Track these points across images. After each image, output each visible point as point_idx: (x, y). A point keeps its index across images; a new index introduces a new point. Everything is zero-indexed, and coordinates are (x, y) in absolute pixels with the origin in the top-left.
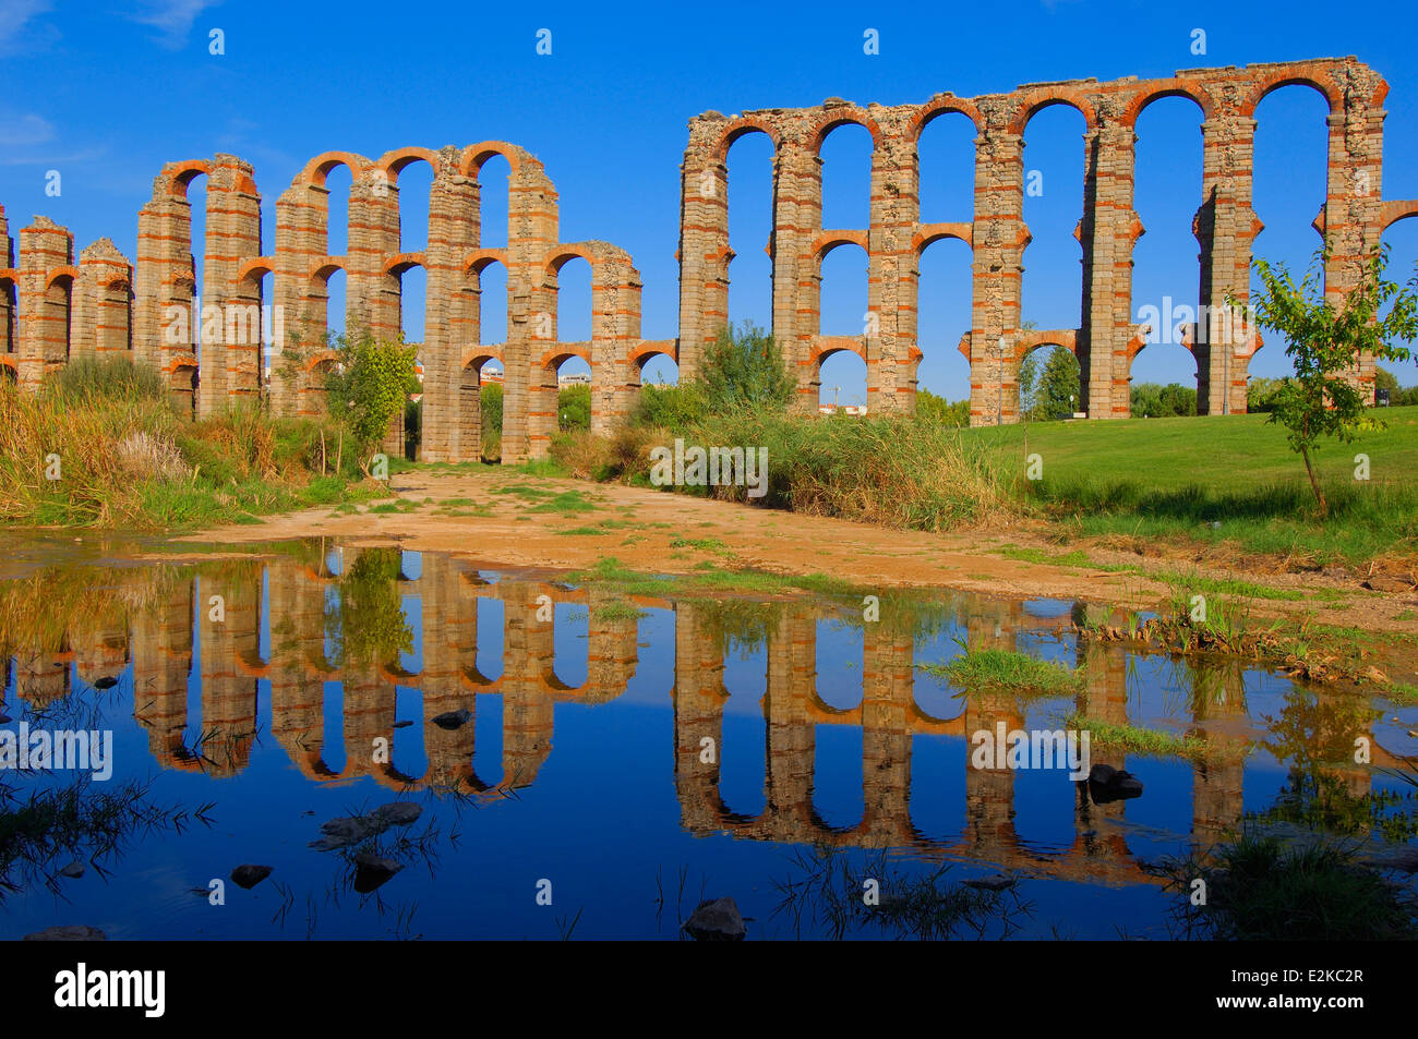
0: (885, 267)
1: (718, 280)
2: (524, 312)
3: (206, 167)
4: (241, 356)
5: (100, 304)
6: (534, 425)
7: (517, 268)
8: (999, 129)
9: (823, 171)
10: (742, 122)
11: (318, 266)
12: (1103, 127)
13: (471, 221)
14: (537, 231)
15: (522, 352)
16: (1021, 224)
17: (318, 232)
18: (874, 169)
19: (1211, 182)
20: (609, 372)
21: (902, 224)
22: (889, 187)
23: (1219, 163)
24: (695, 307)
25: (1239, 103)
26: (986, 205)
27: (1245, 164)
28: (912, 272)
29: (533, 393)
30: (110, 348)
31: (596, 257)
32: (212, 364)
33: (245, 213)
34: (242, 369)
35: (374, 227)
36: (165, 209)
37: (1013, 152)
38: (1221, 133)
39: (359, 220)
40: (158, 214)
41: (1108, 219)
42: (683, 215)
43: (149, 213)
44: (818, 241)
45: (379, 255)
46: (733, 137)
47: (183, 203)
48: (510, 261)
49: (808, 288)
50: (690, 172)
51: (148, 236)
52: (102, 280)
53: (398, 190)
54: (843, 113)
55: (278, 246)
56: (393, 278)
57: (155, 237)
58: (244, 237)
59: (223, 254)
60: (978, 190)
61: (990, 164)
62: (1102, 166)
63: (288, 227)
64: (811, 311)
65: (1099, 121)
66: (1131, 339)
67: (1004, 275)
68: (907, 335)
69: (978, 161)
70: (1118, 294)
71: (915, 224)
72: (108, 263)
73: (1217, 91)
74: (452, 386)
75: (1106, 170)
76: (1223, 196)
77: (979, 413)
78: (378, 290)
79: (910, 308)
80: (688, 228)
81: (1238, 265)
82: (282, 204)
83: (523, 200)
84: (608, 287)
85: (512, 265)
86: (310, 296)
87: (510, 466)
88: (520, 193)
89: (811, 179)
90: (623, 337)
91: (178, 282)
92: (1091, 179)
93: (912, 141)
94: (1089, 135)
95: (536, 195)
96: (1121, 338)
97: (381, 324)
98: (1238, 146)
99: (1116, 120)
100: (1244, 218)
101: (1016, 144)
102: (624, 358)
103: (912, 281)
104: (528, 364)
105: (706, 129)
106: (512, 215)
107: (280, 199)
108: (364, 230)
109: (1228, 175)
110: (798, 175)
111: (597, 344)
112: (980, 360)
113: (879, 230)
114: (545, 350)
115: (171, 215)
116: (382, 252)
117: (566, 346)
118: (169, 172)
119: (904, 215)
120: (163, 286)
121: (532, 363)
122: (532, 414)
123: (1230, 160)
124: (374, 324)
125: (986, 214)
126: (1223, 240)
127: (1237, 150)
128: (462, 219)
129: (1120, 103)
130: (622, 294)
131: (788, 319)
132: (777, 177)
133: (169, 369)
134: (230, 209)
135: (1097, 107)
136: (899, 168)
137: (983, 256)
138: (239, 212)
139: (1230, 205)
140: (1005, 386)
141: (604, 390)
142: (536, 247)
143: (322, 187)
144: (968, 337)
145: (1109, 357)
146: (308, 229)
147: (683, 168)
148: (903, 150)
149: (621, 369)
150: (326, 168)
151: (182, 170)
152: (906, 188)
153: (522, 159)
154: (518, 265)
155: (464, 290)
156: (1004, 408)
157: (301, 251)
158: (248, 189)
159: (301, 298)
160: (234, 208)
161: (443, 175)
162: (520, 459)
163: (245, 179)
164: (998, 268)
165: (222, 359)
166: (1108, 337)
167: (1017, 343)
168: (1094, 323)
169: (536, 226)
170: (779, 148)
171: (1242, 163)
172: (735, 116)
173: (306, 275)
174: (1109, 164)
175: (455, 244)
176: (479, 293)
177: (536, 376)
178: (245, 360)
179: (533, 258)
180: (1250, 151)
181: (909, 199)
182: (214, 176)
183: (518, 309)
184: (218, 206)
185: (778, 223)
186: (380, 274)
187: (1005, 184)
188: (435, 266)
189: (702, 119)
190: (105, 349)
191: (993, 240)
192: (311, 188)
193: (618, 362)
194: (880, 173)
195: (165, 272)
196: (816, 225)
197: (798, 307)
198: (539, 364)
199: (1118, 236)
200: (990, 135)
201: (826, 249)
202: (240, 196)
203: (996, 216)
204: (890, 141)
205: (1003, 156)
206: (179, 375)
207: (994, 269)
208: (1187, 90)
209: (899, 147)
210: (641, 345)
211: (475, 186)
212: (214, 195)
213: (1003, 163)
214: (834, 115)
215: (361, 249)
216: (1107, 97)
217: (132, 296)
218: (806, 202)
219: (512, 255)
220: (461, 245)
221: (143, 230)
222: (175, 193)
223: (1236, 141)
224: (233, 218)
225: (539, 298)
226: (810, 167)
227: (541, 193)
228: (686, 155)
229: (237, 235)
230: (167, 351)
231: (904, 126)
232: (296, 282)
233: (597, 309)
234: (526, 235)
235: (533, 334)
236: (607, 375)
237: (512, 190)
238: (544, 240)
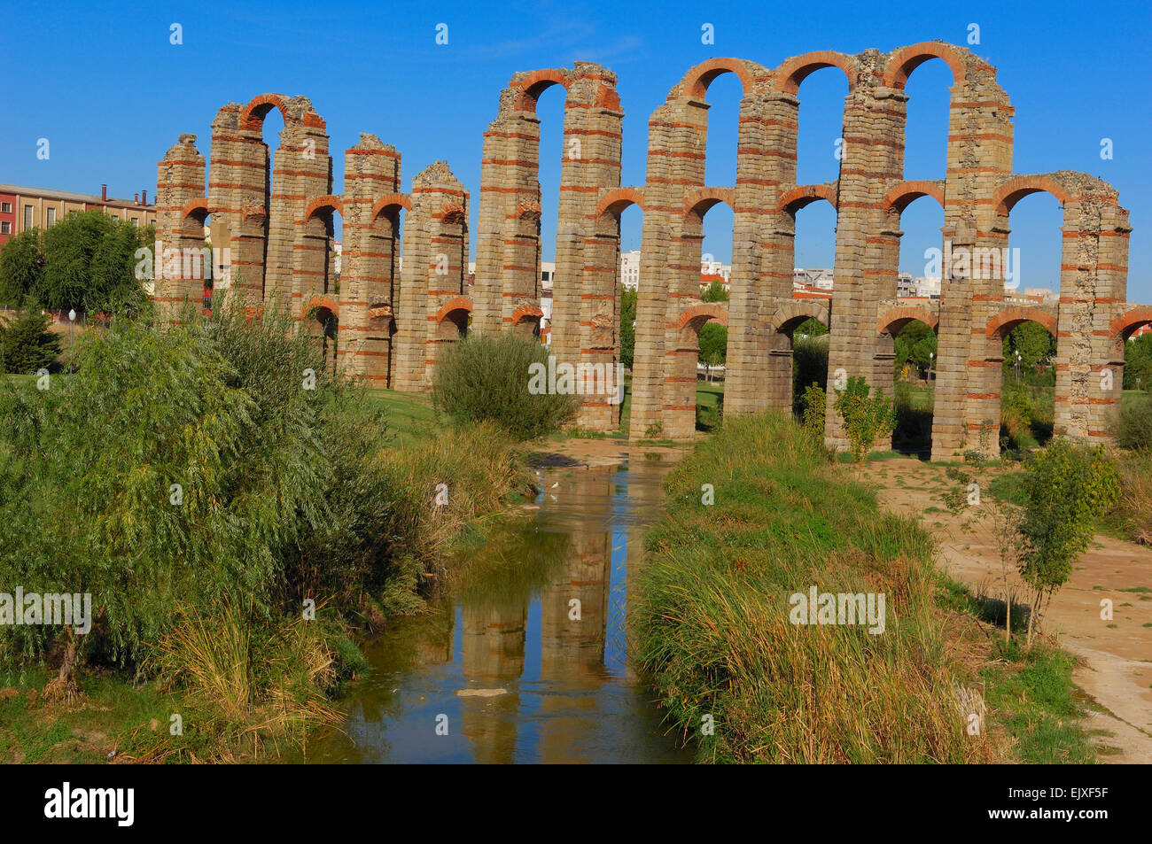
3: (562, 78)
4: (596, 307)
5: (433, 241)
6: (974, 411)
7: (958, 207)
11: (694, 200)
13: (894, 145)
14: (986, 158)
15: (962, 316)
17: (696, 156)
20: (1083, 346)
29: (973, 368)
30: (443, 292)
31: (1069, 193)
32: (565, 317)
33: (607, 134)
34: (598, 323)
35: (768, 153)
36: (513, 128)
39: (752, 145)
40: (504, 135)
43: (495, 134)
45: (773, 187)
47: (532, 121)
48: (946, 197)
51: (494, 161)
52: (437, 211)
53: (796, 104)
55: (649, 175)
56: (788, 216)
57: (502, 162)
58: (604, 162)
59: (581, 184)
63: (662, 153)
72: (443, 191)
74: (863, 356)
78: (772, 231)
82: (655, 124)
83: (969, 119)
84: (1085, 233)
85: (952, 202)
86: (685, 237)
87: (939, 463)
88: (965, 110)
90: (1103, 300)
91: (524, 216)
97: (773, 274)
102: (1105, 328)
104: (968, 331)
106: (953, 138)
107: (653, 118)
108: (757, 156)
111: (1066, 308)
114: (992, 314)
115: (519, 136)
116: (777, 184)
117: (1022, 309)
118: (518, 84)
120: (508, 221)
121: (974, 331)
122: (971, 396)
124: (764, 274)
128: (885, 143)
130: (1104, 241)
133: (510, 320)
134: (591, 128)
138: (600, 132)
141: (1074, 369)
142: (985, 180)
143: (701, 101)
146: (685, 154)
149: (1101, 343)
150: (707, 78)
151: (534, 81)
153: (969, 65)
154: (958, 203)
155: (883, 233)
157: (675, 182)
158: (610, 103)
159: (673, 239)
160: (595, 128)
161: (861, 87)
162: (955, 454)
163: (609, 92)
165: (575, 311)
169: (985, 152)
173: (679, 210)
175: (875, 175)
176: (899, 235)
177: (979, 347)
178: (600, 312)
179: (979, 194)
182: (574, 90)
184: (578, 126)
186: (774, 211)
188: (849, 204)
190: (437, 293)
192: (691, 103)
193: (1097, 333)
195: (510, 204)
198: (982, 331)
202: (603, 113)
206: (522, 327)
211: (900, 99)
212: (573, 112)
215: (754, 181)
217: (465, 230)
219: (952, 189)
220: (882, 176)
221: (488, 155)
222: (525, 109)
224: (594, 140)
225: (986, 246)
227: (995, 109)
229: (597, 161)
230: (509, 298)
232: (668, 219)
233: (1068, 261)
234: (972, 164)
235: (977, 292)
236: (1079, 350)
237: (955, 105)
238: (995, 170)
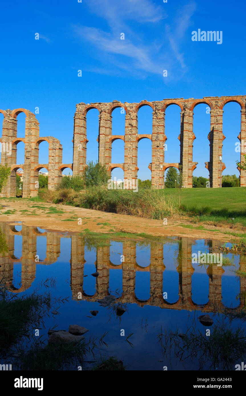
0: (129, 146)
1: (84, 148)
2: (30, 155)
6: (32, 187)
8: (159, 110)
9: (112, 119)
10: (91, 106)
12: (185, 111)
13: (14, 130)
14: (33, 133)
15: (29, 166)
16: (164, 135)
18: (126, 120)
19: (213, 126)
20: (53, 172)
21: (133, 134)
22: (130, 124)
23: (214, 121)
24: (78, 155)
25: (219, 106)
26: (156, 130)
27: (221, 122)
28: (136, 147)
29: (31, 178)
31: (50, 141)
37: (162, 116)
38: (215, 113)
41: (186, 134)
42: (74, 130)
44: (111, 138)
46: (88, 110)
48: (25, 141)
49: (108, 151)
50: (76, 119)
54: (118, 104)
60: (153, 126)
61: (156, 119)
62: (185, 121)
64: (109, 157)
65: (184, 109)
66: (193, 166)
67: (160, 148)
68: (135, 164)
69: (153, 118)
70: (189, 154)
71: (137, 134)
73: (214, 103)
75: (186, 122)
76: (216, 129)
77: (154, 185)
79: (135, 157)
80: (76, 134)
81: (219, 147)
83: (30, 125)
84: (53, 149)
85: (26, 142)
87: (25, 198)
88: (28, 123)
89: (109, 122)
90: (57, 163)
92: (182, 124)
93: (136, 112)
94: (182, 113)
95: (33, 123)
96: (191, 165)
98: (219, 117)
99: (188, 109)
100: (221, 135)
101: (163, 114)
102: (58, 168)
103: (136, 149)
104: (30, 170)
105: (81, 107)
106: (26, 129)
109: (217, 124)
110: (106, 120)
111: (50, 165)
112: (154, 170)
113: (128, 136)
114: (35, 166)
117: (41, 165)
119: (134, 132)
121: (31, 170)
122: (31, 184)
123: (217, 120)
125: (155, 132)
126: (215, 141)
127: (219, 118)
128: (12, 129)
129: (189, 105)
130: (57, 151)
131: (103, 159)
132: (100, 121)
135: (184, 106)
136: (133, 119)
137: (155, 143)
139: (217, 132)
140: (160, 178)
141: (52, 177)
142: (33, 138)
144: (151, 164)
145: (187, 170)
147: (74, 117)
148: (134, 115)
149: (56, 172)
152: (134, 125)
153: (29, 114)
154: (28, 142)
155: (12, 149)
156: (160, 183)
161: (6, 117)
162: (28, 196)
164: (159, 146)
166: (187, 165)
167: (163, 166)
168: (183, 162)
169: (33, 132)
170: (101, 113)
171: (220, 121)
172: (88, 104)
174: (187, 120)
176: (16, 150)
177: (32, 173)
179: (32, 141)
180: (221, 118)
181: (135, 128)
183: (28, 155)
185: (100, 133)
187: (160, 124)
189: (80, 104)
191: (157, 139)
193: (56, 170)
194: (128, 121)
196: (110, 134)
197: (106, 155)
198: (33, 170)
199: (189, 139)
200: (156, 112)
201: (113, 140)
203: (158, 133)
204: (130, 112)
205: (160, 117)
207: (158, 147)
208: (206, 102)
209: (133, 114)
210: (62, 165)
211: (16, 120)
213: (160, 119)
214: (115, 105)
216: (186, 103)
218: (108, 128)
219: (26, 140)
220: (11, 136)
223: (218, 116)
225: (33, 152)
226: (109, 118)
227: (35, 123)
228: (75, 114)
231: (134, 108)
233: (50, 155)
234: (30, 134)
235: (32, 162)
236: (53, 173)
237: (26, 122)
238: (35, 136)
